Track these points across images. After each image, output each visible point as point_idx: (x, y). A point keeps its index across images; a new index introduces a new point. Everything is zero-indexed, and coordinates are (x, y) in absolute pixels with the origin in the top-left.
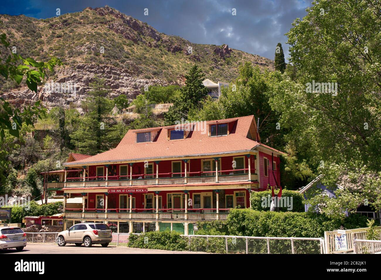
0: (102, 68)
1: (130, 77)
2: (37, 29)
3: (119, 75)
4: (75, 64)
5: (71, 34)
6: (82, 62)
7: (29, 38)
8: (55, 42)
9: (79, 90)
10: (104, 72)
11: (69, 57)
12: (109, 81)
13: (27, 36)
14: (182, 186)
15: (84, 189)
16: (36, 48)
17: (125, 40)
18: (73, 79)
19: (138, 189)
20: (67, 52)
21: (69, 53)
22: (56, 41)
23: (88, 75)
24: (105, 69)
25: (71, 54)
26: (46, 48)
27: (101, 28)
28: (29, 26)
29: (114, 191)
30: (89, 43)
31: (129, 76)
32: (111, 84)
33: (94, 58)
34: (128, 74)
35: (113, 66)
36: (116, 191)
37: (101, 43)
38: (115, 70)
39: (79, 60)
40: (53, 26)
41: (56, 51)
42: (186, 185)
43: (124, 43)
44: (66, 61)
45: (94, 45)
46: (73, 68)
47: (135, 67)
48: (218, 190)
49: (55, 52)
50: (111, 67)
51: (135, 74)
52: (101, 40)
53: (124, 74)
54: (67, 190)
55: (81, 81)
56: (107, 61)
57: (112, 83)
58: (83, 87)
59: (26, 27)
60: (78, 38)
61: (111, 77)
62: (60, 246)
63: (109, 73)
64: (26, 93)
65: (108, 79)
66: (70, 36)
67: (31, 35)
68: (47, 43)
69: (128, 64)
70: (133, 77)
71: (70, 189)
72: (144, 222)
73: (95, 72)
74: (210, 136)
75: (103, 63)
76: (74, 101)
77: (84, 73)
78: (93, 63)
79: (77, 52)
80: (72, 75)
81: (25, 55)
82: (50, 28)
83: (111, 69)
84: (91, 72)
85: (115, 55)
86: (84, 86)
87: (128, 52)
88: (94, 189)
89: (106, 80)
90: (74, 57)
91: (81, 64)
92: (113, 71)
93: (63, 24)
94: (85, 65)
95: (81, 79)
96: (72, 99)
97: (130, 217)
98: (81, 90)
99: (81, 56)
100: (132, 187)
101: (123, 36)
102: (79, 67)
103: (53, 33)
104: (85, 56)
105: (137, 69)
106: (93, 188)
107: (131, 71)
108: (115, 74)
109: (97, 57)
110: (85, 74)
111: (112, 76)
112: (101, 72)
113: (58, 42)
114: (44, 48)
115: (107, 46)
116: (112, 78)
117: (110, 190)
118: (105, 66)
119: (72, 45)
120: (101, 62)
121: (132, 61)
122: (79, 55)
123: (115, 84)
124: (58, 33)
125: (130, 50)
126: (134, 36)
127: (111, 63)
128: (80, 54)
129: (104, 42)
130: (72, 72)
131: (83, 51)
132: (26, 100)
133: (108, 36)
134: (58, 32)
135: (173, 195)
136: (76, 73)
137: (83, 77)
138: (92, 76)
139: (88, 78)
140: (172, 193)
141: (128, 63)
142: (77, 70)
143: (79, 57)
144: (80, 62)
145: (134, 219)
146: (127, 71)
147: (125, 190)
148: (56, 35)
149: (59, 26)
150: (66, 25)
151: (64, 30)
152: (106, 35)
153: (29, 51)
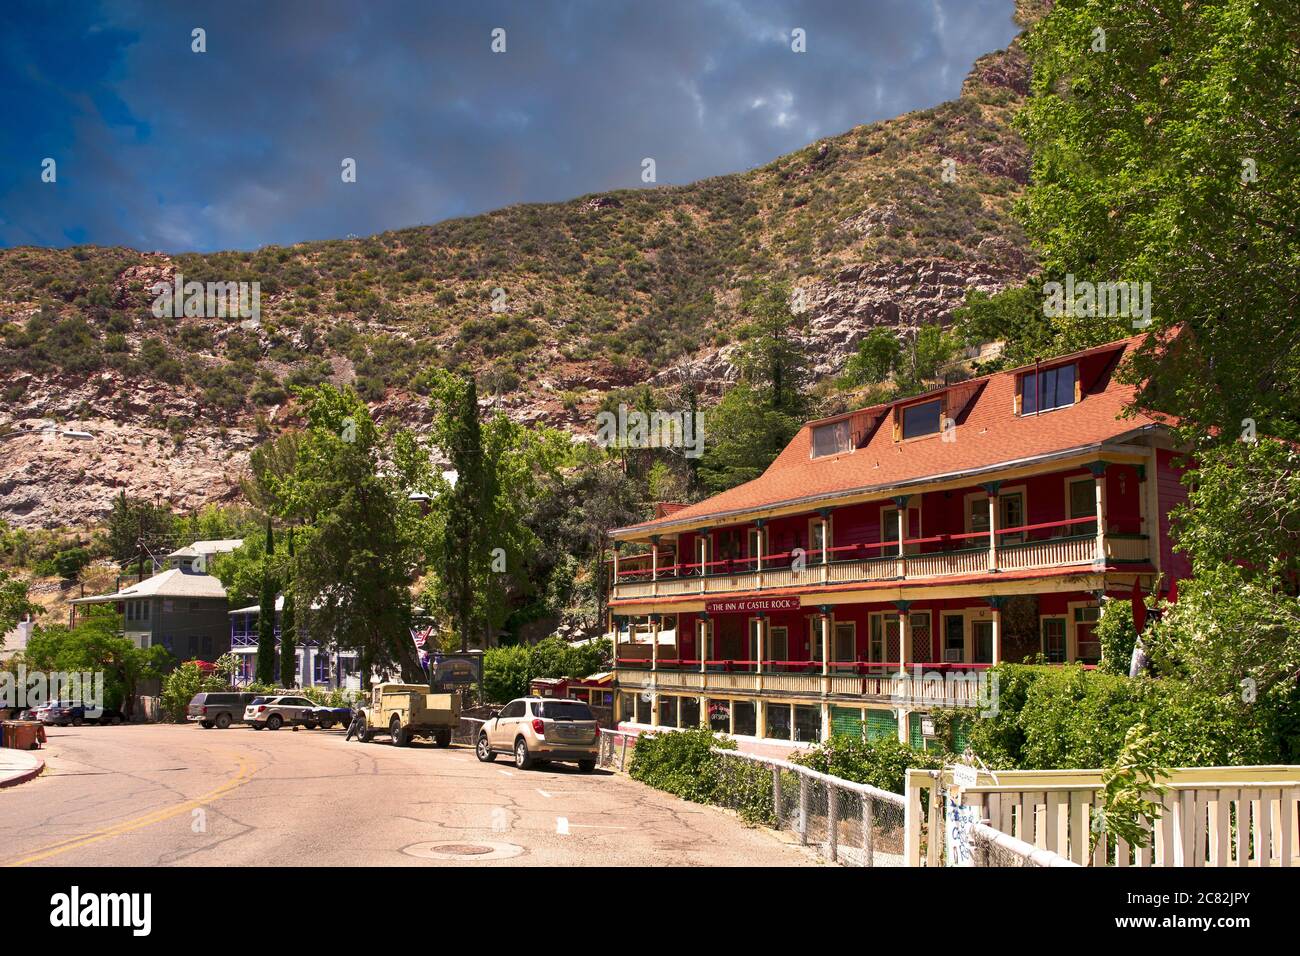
0: (908, 269)
1: (995, 286)
2: (748, 195)
3: (962, 282)
4: (834, 271)
5: (833, 189)
6: (855, 262)
7: (727, 222)
8: (791, 220)
9: (848, 340)
10: (916, 280)
11: (822, 253)
12: (932, 305)
13: (722, 217)
14: (890, 588)
15: (653, 604)
16: (742, 243)
17: (987, 178)
18: (831, 312)
19: (775, 600)
20: (816, 241)
21: (822, 243)
22: (792, 217)
23: (871, 294)
24: (920, 271)
25: (828, 244)
26: (765, 241)
27: (917, 156)
28: (727, 189)
29: (720, 607)
30: (874, 205)
31: (991, 282)
32: (938, 312)
33: (889, 244)
34: (989, 277)
35: (941, 260)
36: (724, 607)
37: (912, 198)
38: (949, 270)
39: (847, 257)
40: (787, 178)
41: (791, 243)
42: (900, 582)
43: (985, 188)
44: (814, 264)
45: (889, 207)
46: (830, 281)
47: (1013, 254)
48: (999, 598)
49: (789, 246)
50: (936, 264)
51: (1011, 273)
52: (913, 191)
53: (978, 277)
54: (618, 605)
55: (853, 315)
56: (926, 248)
57: (942, 308)
58: (857, 330)
59: (720, 194)
60: (849, 196)
61: (936, 291)
62: (482, 760)
63: (932, 280)
64: (711, 363)
65: (929, 300)
66: (828, 197)
67: (732, 212)
68: (770, 225)
69: (989, 247)
70: (1003, 283)
71: (623, 605)
72: (791, 701)
73: (891, 285)
74: (1017, 415)
75: (914, 255)
76: (833, 372)
77: (859, 290)
78: (885, 260)
79: (844, 236)
80: (826, 301)
81: (715, 265)
82: (781, 183)
83: (938, 268)
84: (879, 284)
85: (951, 225)
86: (858, 327)
87: (992, 212)
88: (675, 602)
89: (922, 303)
90: (835, 253)
91: (850, 268)
92: (943, 274)
93: (813, 167)
94: (862, 269)
95: (851, 307)
96: (829, 367)
97: (758, 688)
98: (853, 338)
99: (855, 245)
100: (761, 593)
101: (982, 169)
102: (846, 277)
103: (787, 196)
104: (863, 244)
105: (1019, 256)
106: (673, 598)
107: (998, 265)
108: (949, 280)
109: (898, 241)
110: (863, 294)
111: (939, 289)
112: (905, 282)
113: (798, 217)
114: (762, 239)
115: (929, 204)
116: (939, 296)
117: (710, 603)
118: (919, 262)
119: (834, 219)
120: (907, 254)
121: (1000, 238)
122: (848, 244)
123: (948, 311)
124: (798, 194)
125: (999, 204)
126: (1014, 163)
127: (937, 250)
128: (851, 238)
129: (920, 196)
130: (827, 294)
131: (860, 229)
132: (708, 381)
133: (933, 177)
134: (799, 192)
135: (886, 617)
136: (837, 294)
137: (856, 302)
138: (882, 295)
139: (870, 305)
140: (883, 613)
141: (989, 243)
142: (840, 284)
143: (849, 249)
144: (849, 262)
145: (766, 691)
146: (986, 266)
147: (746, 602)
148: (793, 200)
149: (802, 173)
150: (822, 169)
151: (815, 182)
152: (929, 174)
153: (725, 255)
